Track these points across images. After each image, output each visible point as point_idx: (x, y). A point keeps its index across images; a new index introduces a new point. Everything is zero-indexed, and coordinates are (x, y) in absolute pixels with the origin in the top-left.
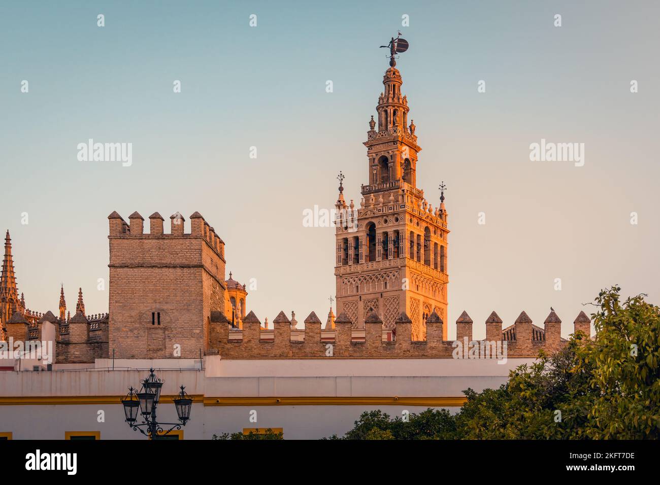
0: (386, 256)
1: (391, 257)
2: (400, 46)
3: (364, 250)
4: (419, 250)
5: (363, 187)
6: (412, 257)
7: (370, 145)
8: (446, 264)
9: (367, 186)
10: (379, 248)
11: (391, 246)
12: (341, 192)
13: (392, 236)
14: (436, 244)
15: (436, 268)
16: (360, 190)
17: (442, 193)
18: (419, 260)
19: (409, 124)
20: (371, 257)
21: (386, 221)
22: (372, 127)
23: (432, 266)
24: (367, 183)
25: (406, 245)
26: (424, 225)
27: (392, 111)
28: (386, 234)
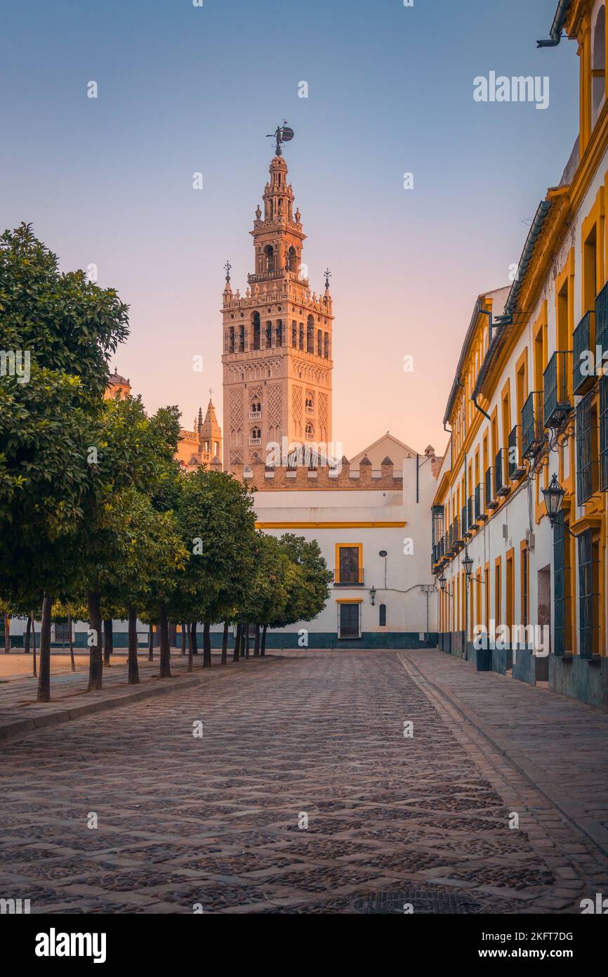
0: (269, 345)
1: (274, 346)
2: (285, 134)
3: (249, 339)
4: (301, 338)
5: (249, 276)
6: (294, 346)
7: (256, 235)
8: (331, 350)
9: (253, 275)
10: (263, 337)
11: (274, 335)
12: (228, 282)
13: (275, 326)
14: (320, 331)
15: (320, 354)
16: (247, 279)
17: (327, 280)
18: (301, 348)
19: (294, 212)
20: (256, 346)
21: (269, 311)
22: (258, 217)
23: (316, 353)
24: (253, 272)
25: (288, 334)
26: (307, 313)
27: (277, 201)
28: (269, 323)
